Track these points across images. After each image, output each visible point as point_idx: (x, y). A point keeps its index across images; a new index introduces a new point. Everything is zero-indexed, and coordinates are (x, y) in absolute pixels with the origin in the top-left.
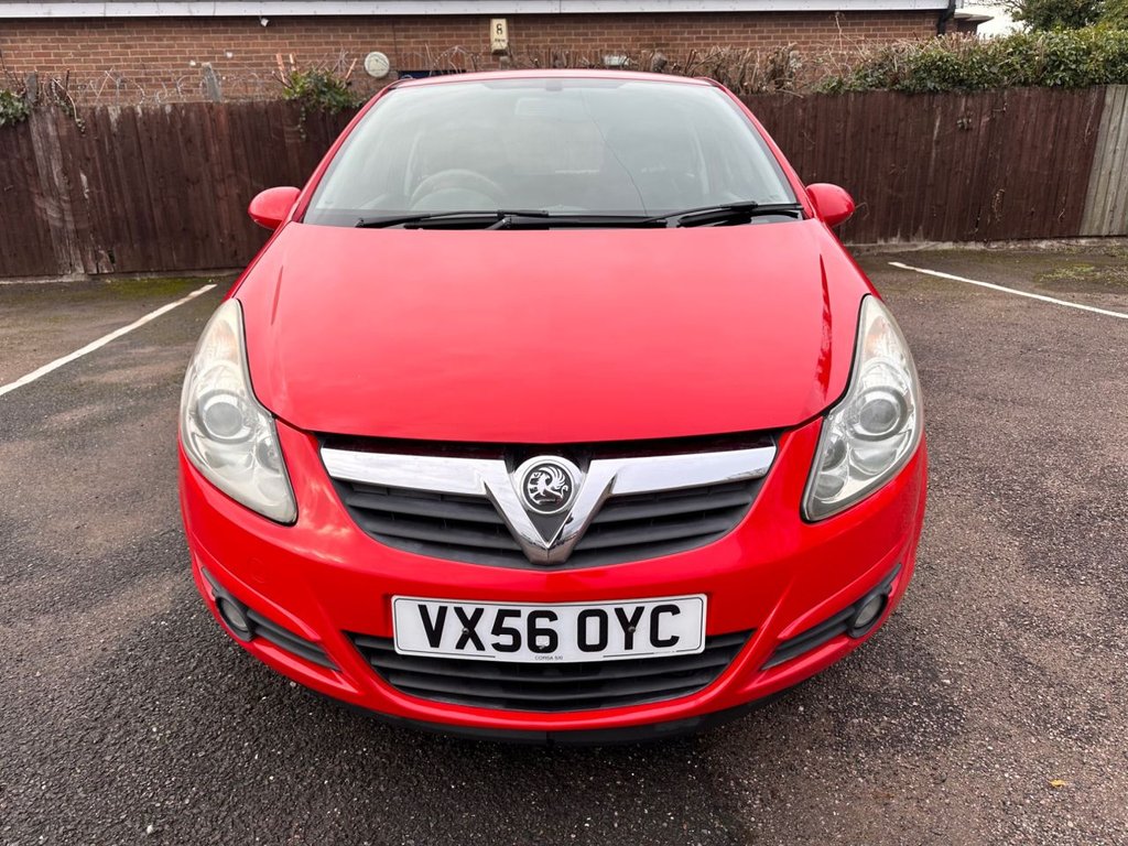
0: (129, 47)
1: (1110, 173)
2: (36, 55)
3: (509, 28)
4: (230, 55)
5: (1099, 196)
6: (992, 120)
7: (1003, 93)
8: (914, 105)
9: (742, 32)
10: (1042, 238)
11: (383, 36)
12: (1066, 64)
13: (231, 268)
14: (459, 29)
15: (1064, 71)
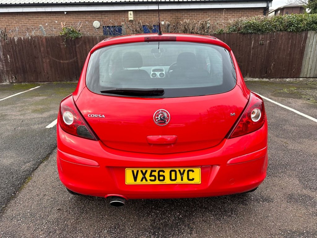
0: (30, 20)
1: (310, 58)
2: (6, 22)
3: (134, 14)
4: (56, 22)
5: (306, 65)
6: (270, 42)
7: (274, 34)
8: (245, 37)
9: (202, 14)
10: (287, 78)
11: (98, 16)
12: (294, 25)
13: (47, 82)
14: (120, 14)
15: (293, 27)
